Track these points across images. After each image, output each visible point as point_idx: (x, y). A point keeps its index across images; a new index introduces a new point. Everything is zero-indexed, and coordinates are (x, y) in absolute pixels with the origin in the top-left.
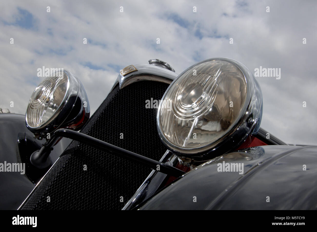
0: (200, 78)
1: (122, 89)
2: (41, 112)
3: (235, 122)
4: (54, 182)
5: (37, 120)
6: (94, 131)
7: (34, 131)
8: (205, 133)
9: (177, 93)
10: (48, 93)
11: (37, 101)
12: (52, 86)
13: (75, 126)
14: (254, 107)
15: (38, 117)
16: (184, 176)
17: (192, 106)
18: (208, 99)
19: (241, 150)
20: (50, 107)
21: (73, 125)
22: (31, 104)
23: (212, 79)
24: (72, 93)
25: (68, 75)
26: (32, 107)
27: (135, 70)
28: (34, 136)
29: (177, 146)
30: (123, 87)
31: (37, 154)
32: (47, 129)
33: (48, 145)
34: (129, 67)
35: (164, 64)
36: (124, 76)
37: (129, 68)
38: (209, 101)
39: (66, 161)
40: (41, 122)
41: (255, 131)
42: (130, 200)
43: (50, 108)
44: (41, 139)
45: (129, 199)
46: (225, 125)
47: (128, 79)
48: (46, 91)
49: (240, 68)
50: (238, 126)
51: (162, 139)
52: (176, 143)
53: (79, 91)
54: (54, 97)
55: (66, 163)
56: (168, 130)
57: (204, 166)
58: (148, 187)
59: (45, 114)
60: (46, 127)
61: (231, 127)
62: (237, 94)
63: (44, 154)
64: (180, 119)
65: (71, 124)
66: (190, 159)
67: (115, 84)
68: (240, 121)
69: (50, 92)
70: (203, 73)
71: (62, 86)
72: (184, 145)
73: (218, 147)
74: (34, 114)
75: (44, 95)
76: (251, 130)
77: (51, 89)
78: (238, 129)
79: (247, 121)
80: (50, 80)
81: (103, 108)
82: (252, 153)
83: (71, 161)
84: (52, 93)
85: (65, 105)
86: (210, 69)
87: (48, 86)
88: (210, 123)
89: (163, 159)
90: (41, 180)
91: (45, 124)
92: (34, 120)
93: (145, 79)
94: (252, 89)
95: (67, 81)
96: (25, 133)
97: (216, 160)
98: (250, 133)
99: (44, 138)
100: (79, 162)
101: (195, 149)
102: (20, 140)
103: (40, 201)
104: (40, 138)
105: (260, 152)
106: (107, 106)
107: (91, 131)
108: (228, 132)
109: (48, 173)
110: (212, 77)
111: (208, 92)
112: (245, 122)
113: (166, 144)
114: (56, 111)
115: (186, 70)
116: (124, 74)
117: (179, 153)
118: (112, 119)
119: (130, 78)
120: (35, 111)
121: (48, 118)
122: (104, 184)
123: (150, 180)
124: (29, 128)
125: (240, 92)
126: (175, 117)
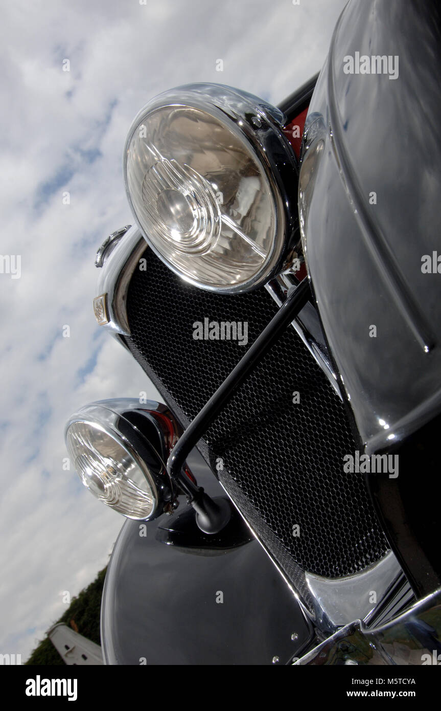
0: (151, 187)
1: (132, 332)
2: (129, 489)
3: (249, 150)
4: (256, 505)
5: (140, 500)
6: (191, 407)
7: (159, 511)
8: (254, 211)
9: (166, 237)
10: (98, 465)
11: (107, 490)
12: (88, 455)
13: (174, 437)
14: (236, 107)
15: (137, 496)
16: (310, 276)
17: (197, 217)
18: (194, 185)
19: (301, 155)
20: (125, 471)
21: (170, 440)
22: (110, 501)
23: (160, 167)
24: (112, 424)
25: (76, 420)
26: (114, 502)
27: (102, 298)
28: (168, 513)
29: (261, 268)
30: (129, 330)
31: (203, 519)
32: (162, 487)
33: (191, 494)
34: (95, 306)
35: (110, 242)
36: (109, 320)
37: (98, 307)
38: (198, 185)
39: (228, 472)
40: (146, 493)
41: (280, 120)
42: (331, 382)
43: (127, 471)
44: (178, 503)
45: (329, 384)
46: (250, 171)
47: (116, 315)
48: (95, 468)
49: (156, 108)
50: (259, 148)
51: (241, 291)
52: (253, 269)
53: (113, 410)
54: (108, 457)
55: (232, 474)
56: (228, 275)
57: (305, 234)
58: (318, 344)
59: (135, 483)
60: (158, 488)
61: (257, 162)
62: (201, 128)
63: (206, 506)
64: (214, 247)
65: (168, 442)
66: (291, 254)
67: (121, 342)
68: (252, 141)
69: (97, 462)
70: (145, 178)
71: (94, 436)
72: (264, 256)
73: (286, 197)
74: (130, 502)
75: (99, 473)
76: (273, 126)
77: (93, 458)
78: (264, 150)
79: (255, 128)
80: (76, 455)
81: (155, 376)
82: (313, 138)
83: (231, 463)
84: (100, 457)
85: (129, 443)
86: (141, 164)
87: (86, 463)
88: (239, 196)
89: (278, 300)
90: (248, 525)
91: (152, 488)
92: (141, 505)
93: (126, 285)
94: (200, 99)
95: (88, 425)
96: (159, 528)
97: (303, 207)
98: (280, 129)
99: (178, 499)
100: (236, 451)
101: (275, 238)
102: (169, 540)
103: (282, 540)
104: (175, 504)
105: (315, 122)
106: (154, 368)
107: (188, 411)
108: (263, 169)
109: (240, 510)
110: (156, 164)
111: (182, 182)
112: (256, 133)
113: (252, 286)
114: (136, 463)
115: (131, 207)
116: (105, 319)
117: (275, 268)
118: (179, 368)
119: (116, 312)
120: (123, 499)
121: (143, 480)
122: (289, 420)
123: (308, 335)
124: (152, 519)
125: (197, 122)
126: (209, 255)
